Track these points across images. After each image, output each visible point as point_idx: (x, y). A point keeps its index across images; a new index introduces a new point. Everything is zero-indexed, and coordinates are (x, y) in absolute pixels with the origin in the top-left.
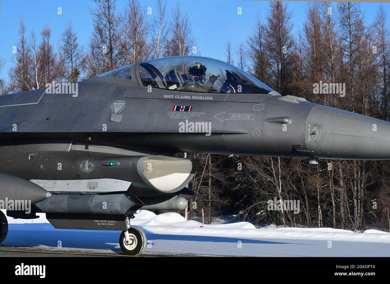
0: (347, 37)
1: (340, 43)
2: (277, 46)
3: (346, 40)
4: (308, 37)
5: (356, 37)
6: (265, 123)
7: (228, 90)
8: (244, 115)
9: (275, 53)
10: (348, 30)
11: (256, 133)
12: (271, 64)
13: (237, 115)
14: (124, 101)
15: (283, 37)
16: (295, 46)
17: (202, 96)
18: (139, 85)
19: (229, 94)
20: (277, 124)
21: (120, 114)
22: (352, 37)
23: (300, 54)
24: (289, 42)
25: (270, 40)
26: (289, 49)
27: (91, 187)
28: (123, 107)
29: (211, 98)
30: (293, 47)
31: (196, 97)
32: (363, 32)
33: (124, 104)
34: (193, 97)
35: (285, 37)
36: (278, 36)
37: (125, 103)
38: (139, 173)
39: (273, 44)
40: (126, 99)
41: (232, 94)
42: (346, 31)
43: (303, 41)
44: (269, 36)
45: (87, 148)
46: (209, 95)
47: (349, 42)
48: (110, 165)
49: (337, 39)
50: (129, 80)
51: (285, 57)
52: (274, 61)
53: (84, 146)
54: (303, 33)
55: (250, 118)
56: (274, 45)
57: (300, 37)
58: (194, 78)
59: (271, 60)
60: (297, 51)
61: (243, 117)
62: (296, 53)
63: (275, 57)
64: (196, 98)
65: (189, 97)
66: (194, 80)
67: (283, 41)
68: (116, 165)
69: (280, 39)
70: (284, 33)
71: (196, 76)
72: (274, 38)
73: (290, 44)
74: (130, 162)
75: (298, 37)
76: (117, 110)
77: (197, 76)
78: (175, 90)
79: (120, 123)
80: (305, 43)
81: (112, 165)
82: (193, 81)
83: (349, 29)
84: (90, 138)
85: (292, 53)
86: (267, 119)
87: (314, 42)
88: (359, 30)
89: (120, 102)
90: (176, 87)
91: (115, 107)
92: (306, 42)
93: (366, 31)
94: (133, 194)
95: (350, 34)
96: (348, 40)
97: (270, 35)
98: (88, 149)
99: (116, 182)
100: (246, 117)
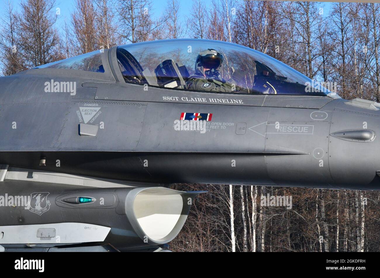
0: (129, 34)
1: (120, 42)
2: (35, 44)
3: (128, 38)
4: (77, 32)
5: (141, 34)
6: (332, 138)
7: (266, 89)
8: (298, 127)
9: (32, 52)
10: (130, 24)
11: (319, 153)
12: (27, 67)
13: (286, 127)
14: (97, 105)
15: (44, 32)
16: (61, 44)
17: (224, 98)
18: (117, 80)
19: (267, 96)
20: (351, 140)
21: (93, 124)
22: (135, 35)
23: (66, 54)
24: (51, 38)
25: (26, 34)
26: (52, 48)
27: (42, 236)
28: (97, 113)
29: (240, 102)
30: (57, 46)
31: (215, 99)
32: (150, 29)
33: (98, 109)
34: (210, 100)
35: (47, 31)
36: (37, 30)
37: (100, 108)
38: (126, 213)
39: (30, 40)
40: (101, 101)
41: (272, 96)
42: (127, 27)
43: (71, 38)
44: (25, 30)
45: (30, 176)
46: (235, 96)
47: (132, 40)
48: (80, 202)
49: (116, 36)
50: (100, 73)
51: (47, 59)
52: (31, 63)
53: (26, 174)
54: (71, 27)
55: (307, 132)
56: (31, 42)
57: (67, 31)
58: (206, 71)
59: (27, 63)
60: (63, 52)
61: (295, 129)
62: (61, 53)
63: (32, 58)
64: (216, 102)
65: (204, 100)
66: (206, 74)
67: (44, 36)
68: (89, 202)
69: (40, 33)
70: (45, 26)
71: (208, 69)
72: (31, 32)
73: (53, 41)
74: (114, 198)
75: (65, 33)
76: (87, 118)
77: (211, 69)
78: (175, 89)
79: (96, 137)
80: (74, 41)
81: (83, 202)
82: (203, 75)
83: (132, 24)
84: (44, 161)
85: (56, 54)
86: (335, 133)
87: (86, 39)
88: (145, 26)
89: (91, 107)
90: (177, 85)
91: (83, 113)
92: (75, 39)
93: (153, 26)
94: (112, 246)
95: (133, 30)
96: (130, 38)
97: (26, 28)
98: (32, 177)
99: (86, 228)
100: (301, 130)
